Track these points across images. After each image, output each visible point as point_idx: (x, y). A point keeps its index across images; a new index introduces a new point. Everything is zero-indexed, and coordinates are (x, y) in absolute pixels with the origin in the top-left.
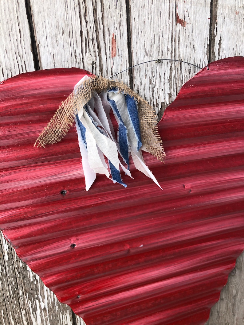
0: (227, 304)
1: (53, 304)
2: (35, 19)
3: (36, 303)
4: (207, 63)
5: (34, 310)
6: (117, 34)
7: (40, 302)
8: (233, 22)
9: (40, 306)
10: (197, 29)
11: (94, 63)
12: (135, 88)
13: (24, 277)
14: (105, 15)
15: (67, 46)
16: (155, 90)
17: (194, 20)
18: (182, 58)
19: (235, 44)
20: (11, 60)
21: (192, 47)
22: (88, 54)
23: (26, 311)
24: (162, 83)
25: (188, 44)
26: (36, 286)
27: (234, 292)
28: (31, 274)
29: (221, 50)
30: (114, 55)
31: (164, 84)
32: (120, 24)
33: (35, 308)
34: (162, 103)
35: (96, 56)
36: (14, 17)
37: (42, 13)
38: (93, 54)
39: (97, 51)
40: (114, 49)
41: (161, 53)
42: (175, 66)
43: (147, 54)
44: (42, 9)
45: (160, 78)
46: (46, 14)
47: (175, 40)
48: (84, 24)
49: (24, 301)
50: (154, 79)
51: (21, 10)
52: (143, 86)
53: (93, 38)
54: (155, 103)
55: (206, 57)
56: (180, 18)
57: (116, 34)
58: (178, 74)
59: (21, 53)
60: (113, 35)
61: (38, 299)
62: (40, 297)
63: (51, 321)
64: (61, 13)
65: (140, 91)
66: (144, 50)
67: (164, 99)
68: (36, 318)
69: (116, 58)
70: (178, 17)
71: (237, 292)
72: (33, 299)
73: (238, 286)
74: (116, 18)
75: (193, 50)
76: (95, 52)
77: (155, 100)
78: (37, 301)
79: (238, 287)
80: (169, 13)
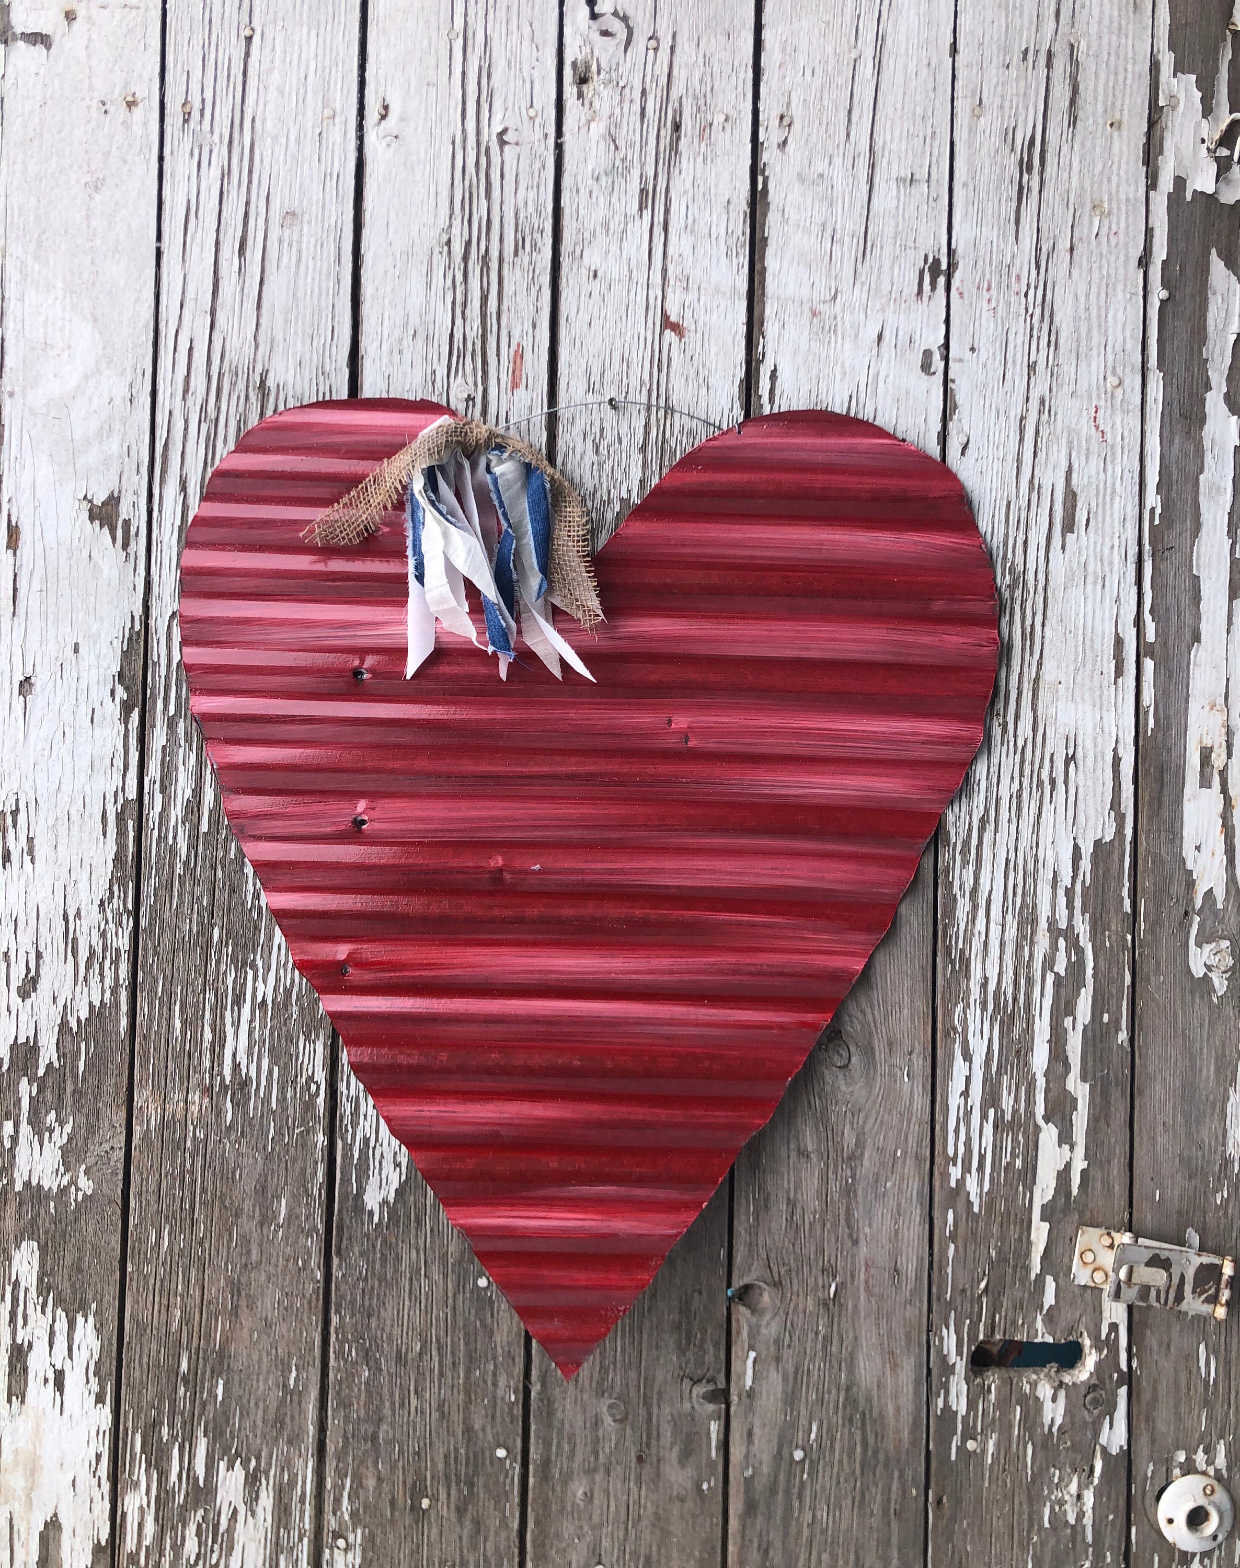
0: (825, 1179)
1: (288, 993)
2: (366, 309)
3: (245, 979)
4: (741, 419)
5: (238, 1001)
6: (527, 344)
7: (255, 979)
8: (806, 333)
9: (255, 990)
10: (712, 342)
11: (470, 399)
12: (559, 460)
13: (232, 891)
14: (504, 307)
15: (418, 361)
16: (607, 467)
17: (705, 324)
18: (675, 399)
19: (814, 382)
20: (307, 380)
21: (701, 381)
22: (460, 378)
23: (216, 996)
24: (624, 455)
25: (692, 373)
26: (256, 928)
27: (849, 1139)
28: (250, 887)
29: (778, 392)
30: (515, 385)
31: (628, 457)
32: (534, 326)
33: (241, 992)
34: (622, 500)
35: (476, 384)
36: (326, 304)
37: (381, 299)
38: (470, 381)
39: (480, 374)
40: (517, 373)
41: (625, 389)
42: (658, 420)
43: (590, 389)
44: (381, 292)
45: (620, 443)
46: (387, 301)
47: (660, 363)
48: (459, 321)
49: (218, 962)
50: (604, 443)
51: (341, 293)
52: (578, 457)
53: (474, 350)
54: (605, 498)
55: (737, 405)
56: (673, 319)
57: (525, 344)
58: (664, 437)
59: (327, 368)
60: (519, 345)
61: (254, 966)
62: (259, 963)
63: (272, 1049)
64: (416, 301)
65: (569, 467)
66: (585, 381)
67: (629, 491)
68: (237, 1025)
69: (520, 392)
70: (668, 317)
71: (860, 1144)
72: (242, 964)
73: (862, 1115)
74: (527, 313)
75: (704, 389)
76: (476, 376)
77: (605, 490)
78: (250, 974)
79: (864, 1122)
80: (647, 309)
